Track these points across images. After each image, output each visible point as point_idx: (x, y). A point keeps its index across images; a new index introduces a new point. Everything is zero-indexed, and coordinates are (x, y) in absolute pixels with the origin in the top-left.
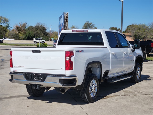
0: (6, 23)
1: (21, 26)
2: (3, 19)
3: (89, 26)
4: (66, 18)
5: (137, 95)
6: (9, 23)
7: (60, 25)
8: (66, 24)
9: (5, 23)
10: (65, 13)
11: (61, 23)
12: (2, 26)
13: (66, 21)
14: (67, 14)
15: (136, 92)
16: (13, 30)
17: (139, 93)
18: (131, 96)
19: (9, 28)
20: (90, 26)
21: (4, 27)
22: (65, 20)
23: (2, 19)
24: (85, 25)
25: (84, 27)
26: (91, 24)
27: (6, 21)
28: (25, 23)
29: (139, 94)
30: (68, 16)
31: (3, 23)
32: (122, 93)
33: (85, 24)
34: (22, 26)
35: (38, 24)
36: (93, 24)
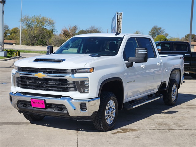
0: (51, 26)
1: (70, 30)
2: (48, 20)
3: (157, 31)
4: (119, 20)
5: (172, 130)
6: (54, 26)
7: (112, 29)
8: (119, 28)
9: (49, 26)
10: (118, 13)
11: (113, 26)
12: (46, 30)
13: (119, 24)
14: (120, 14)
15: (175, 124)
16: (60, 35)
17: (178, 126)
18: (163, 131)
19: (54, 32)
20: (159, 31)
21: (48, 31)
22: (118, 22)
23: (46, 21)
24: (152, 30)
25: (151, 33)
26: (160, 29)
27: (51, 23)
28: (76, 26)
29: (178, 128)
30: (122, 17)
31: (47, 26)
32: (152, 126)
33: (153, 28)
34: (72, 30)
35: (92, 27)
36: (162, 29)
